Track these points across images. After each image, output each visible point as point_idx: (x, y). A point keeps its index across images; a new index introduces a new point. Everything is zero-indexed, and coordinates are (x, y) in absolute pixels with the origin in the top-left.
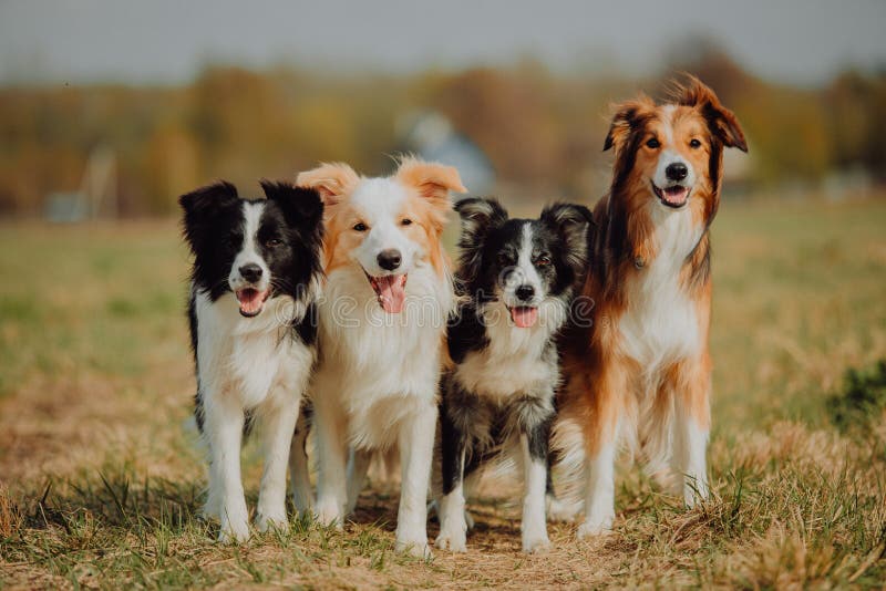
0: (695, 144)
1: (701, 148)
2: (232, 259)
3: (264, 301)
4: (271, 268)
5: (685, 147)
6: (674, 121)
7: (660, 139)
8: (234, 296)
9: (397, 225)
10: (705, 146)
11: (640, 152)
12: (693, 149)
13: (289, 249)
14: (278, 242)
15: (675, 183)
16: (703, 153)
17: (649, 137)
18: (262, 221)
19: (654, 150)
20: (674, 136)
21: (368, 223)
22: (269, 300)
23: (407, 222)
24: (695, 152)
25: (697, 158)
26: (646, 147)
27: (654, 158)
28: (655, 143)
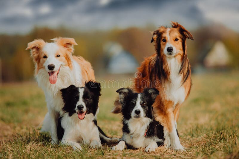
0: (176, 40)
1: (179, 41)
2: (76, 103)
3: (85, 115)
4: (86, 106)
5: (173, 41)
6: (170, 34)
7: (166, 39)
8: (77, 114)
9: (55, 57)
10: (180, 39)
11: (161, 43)
12: (176, 42)
13: (92, 100)
14: (89, 98)
15: (169, 53)
16: (180, 43)
17: (163, 38)
18: (84, 93)
19: (165, 42)
20: (170, 38)
21: (47, 56)
22: (86, 114)
23: (58, 56)
24: (177, 42)
25: (177, 44)
26: (162, 41)
27: (164, 45)
28: (165, 40)
